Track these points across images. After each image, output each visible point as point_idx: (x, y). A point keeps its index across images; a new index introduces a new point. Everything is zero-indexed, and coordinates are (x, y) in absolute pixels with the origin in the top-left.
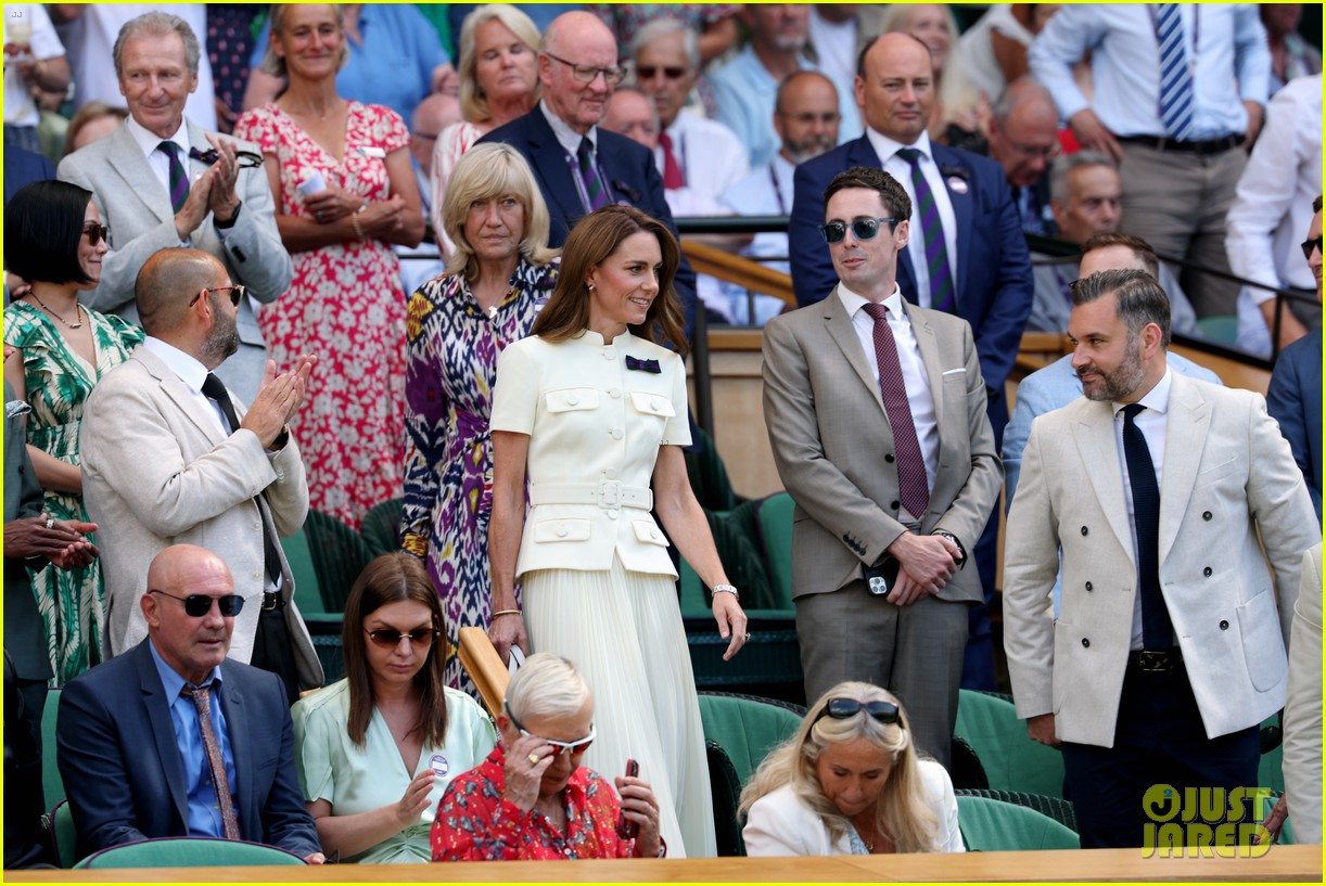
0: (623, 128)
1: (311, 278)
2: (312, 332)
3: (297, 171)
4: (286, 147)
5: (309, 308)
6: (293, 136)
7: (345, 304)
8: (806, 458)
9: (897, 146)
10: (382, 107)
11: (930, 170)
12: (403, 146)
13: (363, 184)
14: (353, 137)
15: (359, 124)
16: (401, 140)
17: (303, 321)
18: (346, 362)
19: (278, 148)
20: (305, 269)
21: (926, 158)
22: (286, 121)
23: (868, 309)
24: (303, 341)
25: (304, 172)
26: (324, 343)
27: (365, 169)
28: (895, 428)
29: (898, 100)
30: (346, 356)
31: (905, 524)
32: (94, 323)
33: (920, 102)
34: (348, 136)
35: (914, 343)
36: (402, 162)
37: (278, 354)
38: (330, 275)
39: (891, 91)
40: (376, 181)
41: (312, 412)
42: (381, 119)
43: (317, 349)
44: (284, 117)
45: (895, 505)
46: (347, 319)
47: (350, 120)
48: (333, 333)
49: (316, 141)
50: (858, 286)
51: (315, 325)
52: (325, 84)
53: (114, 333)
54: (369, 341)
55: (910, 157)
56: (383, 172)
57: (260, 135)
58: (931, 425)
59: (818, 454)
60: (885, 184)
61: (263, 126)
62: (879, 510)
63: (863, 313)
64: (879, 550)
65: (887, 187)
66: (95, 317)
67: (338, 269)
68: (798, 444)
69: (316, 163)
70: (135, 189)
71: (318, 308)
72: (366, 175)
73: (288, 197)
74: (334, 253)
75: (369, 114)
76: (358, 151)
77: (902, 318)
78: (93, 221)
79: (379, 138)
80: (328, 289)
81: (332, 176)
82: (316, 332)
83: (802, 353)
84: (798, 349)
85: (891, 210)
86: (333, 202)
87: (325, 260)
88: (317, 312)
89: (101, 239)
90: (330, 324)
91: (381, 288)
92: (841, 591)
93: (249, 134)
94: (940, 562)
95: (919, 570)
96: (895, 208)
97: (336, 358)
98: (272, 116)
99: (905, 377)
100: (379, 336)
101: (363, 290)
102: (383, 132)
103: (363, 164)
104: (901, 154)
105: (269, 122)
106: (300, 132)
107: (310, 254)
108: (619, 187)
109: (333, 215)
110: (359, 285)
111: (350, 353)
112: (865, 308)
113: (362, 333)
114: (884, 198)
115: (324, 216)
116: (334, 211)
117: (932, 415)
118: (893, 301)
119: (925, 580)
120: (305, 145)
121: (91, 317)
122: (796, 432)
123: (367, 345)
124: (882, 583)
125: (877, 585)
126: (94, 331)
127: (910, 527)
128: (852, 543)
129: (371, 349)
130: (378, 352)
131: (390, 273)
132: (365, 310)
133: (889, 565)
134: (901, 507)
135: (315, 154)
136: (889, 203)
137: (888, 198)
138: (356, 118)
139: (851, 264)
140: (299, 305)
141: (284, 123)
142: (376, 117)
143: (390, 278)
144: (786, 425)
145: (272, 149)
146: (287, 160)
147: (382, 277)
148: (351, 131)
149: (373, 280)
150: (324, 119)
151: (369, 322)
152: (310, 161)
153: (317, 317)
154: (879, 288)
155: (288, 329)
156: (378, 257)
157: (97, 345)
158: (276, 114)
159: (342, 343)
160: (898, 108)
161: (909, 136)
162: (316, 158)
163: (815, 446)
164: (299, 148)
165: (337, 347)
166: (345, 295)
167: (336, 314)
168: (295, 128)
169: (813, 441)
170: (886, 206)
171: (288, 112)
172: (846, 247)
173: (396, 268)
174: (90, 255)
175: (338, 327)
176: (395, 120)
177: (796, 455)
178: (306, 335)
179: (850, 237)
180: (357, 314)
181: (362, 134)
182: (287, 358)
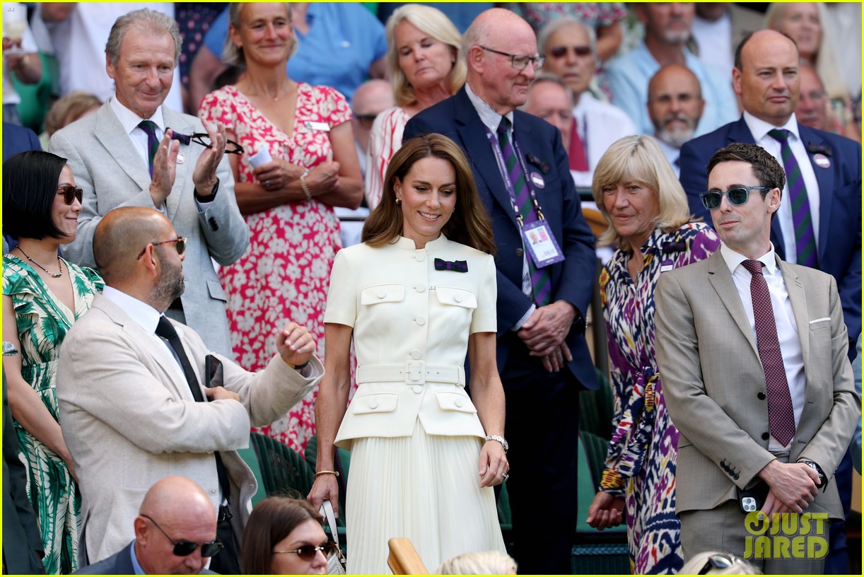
0: (542, 113)
1: (264, 236)
2: (264, 283)
3: (252, 145)
4: (243, 124)
5: (260, 262)
6: (248, 115)
7: (292, 258)
8: (689, 394)
9: (770, 127)
10: (327, 88)
11: (797, 148)
12: (346, 121)
13: (308, 156)
14: (302, 113)
15: (307, 102)
16: (344, 116)
17: (256, 273)
18: (293, 308)
19: (236, 125)
20: (259, 228)
21: (794, 138)
22: (243, 101)
23: (748, 265)
24: (256, 290)
25: (257, 145)
26: (273, 292)
27: (310, 143)
28: (766, 367)
29: (770, 86)
30: (292, 303)
31: (773, 453)
32: (73, 273)
33: (789, 88)
34: (297, 113)
35: (786, 295)
36: (345, 135)
37: (234, 302)
38: (280, 233)
39: (764, 79)
40: (319, 154)
41: (264, 352)
42: (326, 99)
43: (268, 297)
44: (242, 97)
45: (765, 436)
46: (294, 272)
47: (299, 98)
48: (282, 283)
49: (270, 119)
50: (736, 245)
51: (267, 276)
52: (278, 70)
53: (89, 282)
54: (312, 291)
55: (780, 137)
56: (327, 144)
57: (219, 115)
58: (798, 367)
59: (699, 391)
60: (757, 157)
61: (222, 106)
62: (751, 440)
63: (742, 268)
64: (751, 475)
65: (758, 159)
66: (73, 268)
67: (287, 229)
68: (683, 381)
69: (269, 138)
70: (118, 161)
71: (270, 261)
72: (312, 148)
73: (244, 167)
74: (284, 213)
75: (316, 94)
76: (305, 126)
77: (776, 272)
78: (68, 184)
79: (325, 114)
80: (278, 246)
81: (282, 149)
82: (267, 283)
83: (689, 304)
84: (685, 300)
85: (761, 179)
86: (279, 172)
87: (276, 221)
88: (268, 265)
89: (76, 199)
90: (280, 275)
91: (324, 245)
92: (717, 508)
93: (210, 113)
94: (804, 486)
95: (784, 492)
96: (766, 177)
97: (284, 305)
98: (231, 97)
99: (778, 324)
100: (322, 286)
101: (309, 247)
102: (328, 110)
103: (310, 138)
104: (773, 134)
105: (228, 103)
106: (255, 111)
107: (263, 215)
108: (532, 161)
109: (279, 183)
110: (305, 243)
111: (296, 301)
112: (744, 264)
113: (306, 284)
114: (755, 169)
115: (271, 185)
116: (280, 180)
117: (800, 358)
118: (768, 258)
119: (791, 502)
120: (259, 122)
121: (70, 268)
122: (681, 372)
123: (310, 294)
124: (753, 502)
125: (749, 503)
126: (73, 280)
127: (778, 455)
128: (727, 469)
129: (314, 298)
130: (320, 300)
131: (332, 232)
132: (310, 264)
133: (760, 488)
134: (771, 437)
135: (268, 130)
136: (760, 173)
137: (759, 169)
138: (304, 97)
139: (727, 226)
140: (253, 259)
141: (241, 103)
142: (323, 96)
143: (331, 236)
144: (673, 366)
145: (230, 126)
146: (244, 135)
147: (326, 235)
148: (300, 109)
149: (317, 238)
150: (276, 99)
151: (312, 275)
152: (263, 136)
153: (268, 270)
154: (754, 246)
155: (244, 281)
156: (322, 218)
157: (76, 292)
158: (235, 95)
159: (290, 292)
160: (771, 93)
161: (780, 118)
162: (269, 133)
163: (697, 384)
164: (253, 125)
165: (285, 295)
166: (292, 251)
167: (284, 267)
168: (250, 107)
169: (696, 380)
170: (757, 176)
171: (246, 94)
172: (722, 212)
173: (338, 228)
174: (67, 213)
175: (286, 278)
176: (339, 99)
177: (681, 391)
178: (259, 286)
179: (725, 203)
180: (302, 268)
181: (309, 110)
182: (243, 305)
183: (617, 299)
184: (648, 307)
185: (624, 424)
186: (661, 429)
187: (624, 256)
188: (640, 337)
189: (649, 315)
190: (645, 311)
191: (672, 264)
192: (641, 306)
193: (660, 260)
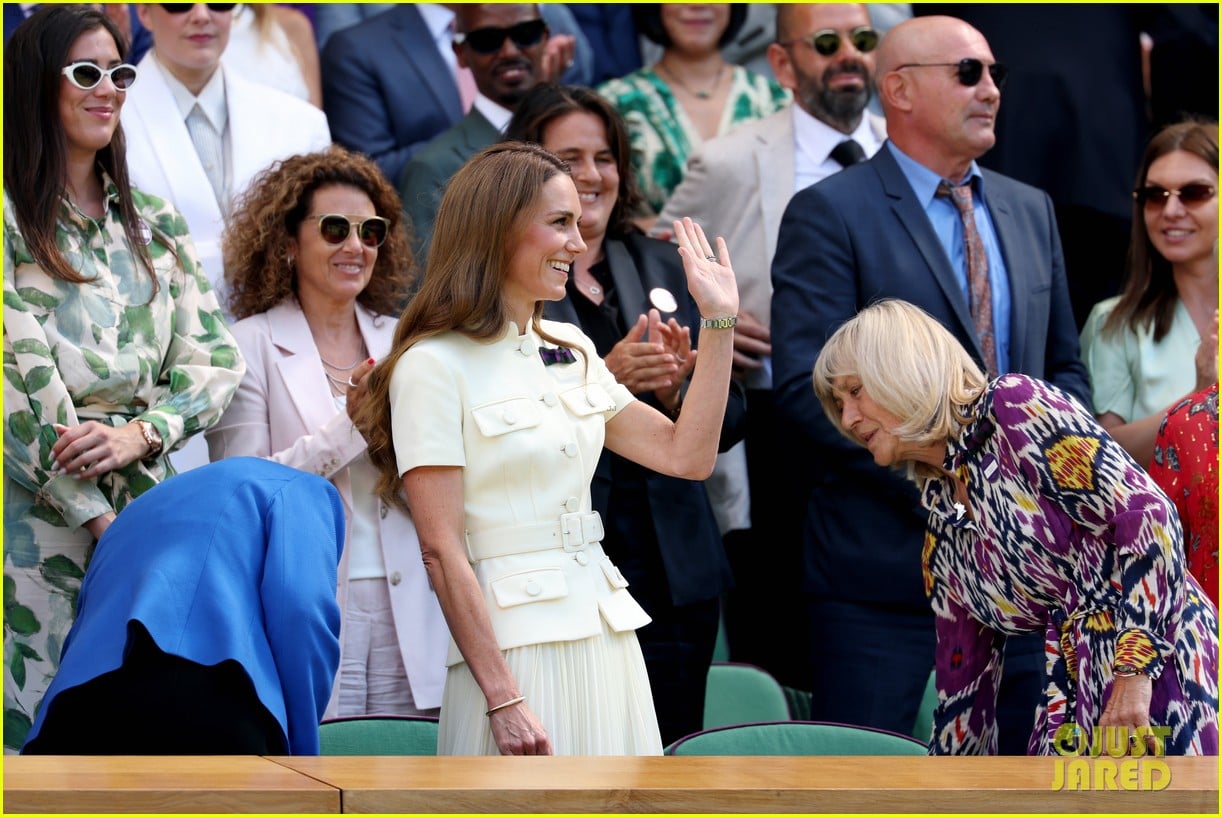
183: (962, 561)
184: (1005, 534)
185: (1056, 706)
186: (1097, 696)
187: (938, 492)
188: (1013, 589)
189: (1014, 544)
190: (1004, 544)
191: (993, 458)
192: (995, 542)
193: (978, 464)
